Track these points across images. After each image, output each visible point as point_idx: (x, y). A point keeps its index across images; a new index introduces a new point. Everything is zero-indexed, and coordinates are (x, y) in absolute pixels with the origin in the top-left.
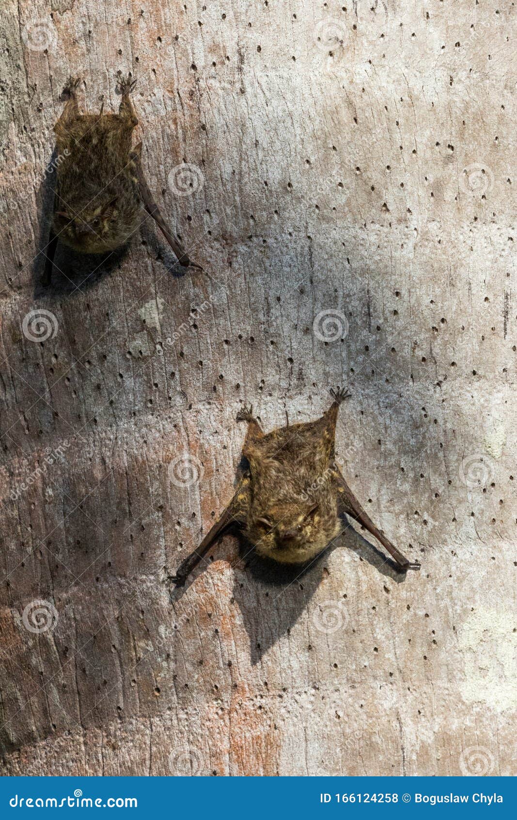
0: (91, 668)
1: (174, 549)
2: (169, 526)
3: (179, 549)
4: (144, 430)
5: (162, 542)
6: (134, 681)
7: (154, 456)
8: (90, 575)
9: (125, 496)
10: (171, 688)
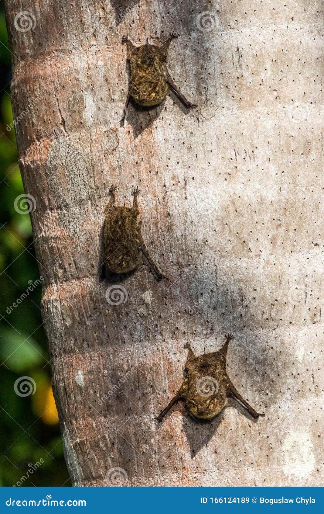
0: (123, 453)
1: (157, 405)
2: (155, 394)
3: (159, 405)
4: (145, 349)
5: (152, 402)
6: (141, 461)
7: (149, 362)
8: (123, 412)
9: (136, 378)
10: (157, 466)
